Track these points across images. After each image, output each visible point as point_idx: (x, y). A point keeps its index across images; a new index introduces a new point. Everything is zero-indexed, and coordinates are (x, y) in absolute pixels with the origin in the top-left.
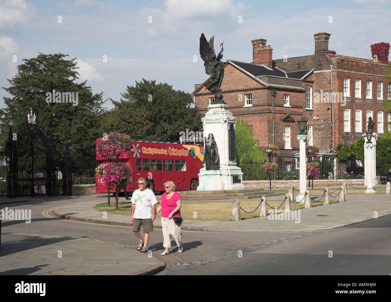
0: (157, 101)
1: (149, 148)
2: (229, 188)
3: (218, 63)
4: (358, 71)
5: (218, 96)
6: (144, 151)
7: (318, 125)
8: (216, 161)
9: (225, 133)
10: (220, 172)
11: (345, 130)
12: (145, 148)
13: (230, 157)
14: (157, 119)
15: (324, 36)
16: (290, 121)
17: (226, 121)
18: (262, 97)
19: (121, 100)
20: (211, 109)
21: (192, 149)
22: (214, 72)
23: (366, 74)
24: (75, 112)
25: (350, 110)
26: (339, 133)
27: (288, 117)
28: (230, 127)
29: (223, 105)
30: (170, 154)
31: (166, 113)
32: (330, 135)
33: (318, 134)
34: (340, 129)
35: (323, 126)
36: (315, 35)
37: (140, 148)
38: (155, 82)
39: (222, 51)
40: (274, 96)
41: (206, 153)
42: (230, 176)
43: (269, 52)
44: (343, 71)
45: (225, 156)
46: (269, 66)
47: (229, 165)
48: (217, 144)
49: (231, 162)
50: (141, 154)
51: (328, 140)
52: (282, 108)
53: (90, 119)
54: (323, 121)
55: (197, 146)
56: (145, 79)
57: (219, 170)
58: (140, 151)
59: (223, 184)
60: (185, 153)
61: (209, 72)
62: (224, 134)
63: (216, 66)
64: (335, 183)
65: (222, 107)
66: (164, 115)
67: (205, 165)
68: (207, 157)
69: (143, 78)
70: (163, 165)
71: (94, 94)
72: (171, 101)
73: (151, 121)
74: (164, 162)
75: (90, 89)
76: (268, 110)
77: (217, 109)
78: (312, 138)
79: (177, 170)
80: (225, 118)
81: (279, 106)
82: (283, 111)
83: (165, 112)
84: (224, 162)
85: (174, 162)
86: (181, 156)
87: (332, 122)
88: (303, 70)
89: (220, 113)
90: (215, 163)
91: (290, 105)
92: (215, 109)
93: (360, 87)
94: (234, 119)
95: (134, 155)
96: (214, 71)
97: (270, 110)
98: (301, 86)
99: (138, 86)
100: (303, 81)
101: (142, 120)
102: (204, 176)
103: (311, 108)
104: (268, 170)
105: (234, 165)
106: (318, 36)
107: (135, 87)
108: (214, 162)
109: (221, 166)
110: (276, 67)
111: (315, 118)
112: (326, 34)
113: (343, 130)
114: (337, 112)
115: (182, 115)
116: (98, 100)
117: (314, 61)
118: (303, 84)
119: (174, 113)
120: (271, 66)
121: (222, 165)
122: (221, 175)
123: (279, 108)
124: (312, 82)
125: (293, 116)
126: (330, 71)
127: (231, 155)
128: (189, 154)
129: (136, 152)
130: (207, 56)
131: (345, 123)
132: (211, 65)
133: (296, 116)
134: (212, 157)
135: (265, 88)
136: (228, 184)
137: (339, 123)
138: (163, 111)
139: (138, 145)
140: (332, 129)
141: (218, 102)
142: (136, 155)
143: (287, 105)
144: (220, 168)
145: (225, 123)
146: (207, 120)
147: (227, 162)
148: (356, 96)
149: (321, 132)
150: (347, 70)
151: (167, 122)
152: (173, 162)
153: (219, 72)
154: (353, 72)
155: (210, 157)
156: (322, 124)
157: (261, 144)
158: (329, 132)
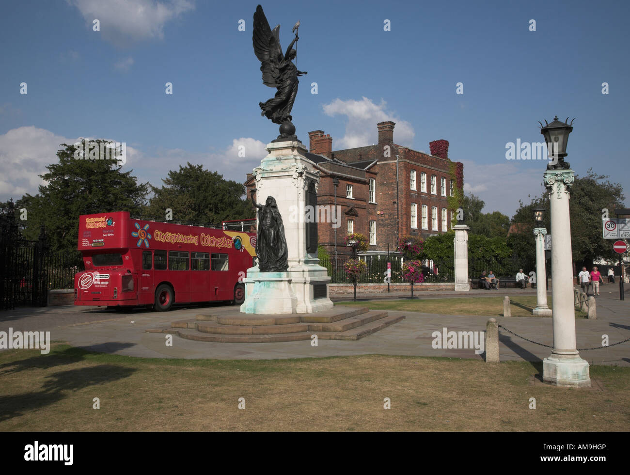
0: (202, 187)
1: (167, 232)
2: (307, 310)
3: (288, 65)
4: (424, 164)
5: (286, 127)
6: (157, 236)
7: (382, 220)
8: (281, 254)
9: (298, 197)
10: (288, 276)
11: (412, 227)
12: (159, 233)
13: (309, 246)
14: (202, 208)
15: (389, 124)
16: (353, 215)
17: (301, 174)
18: (324, 186)
19: (163, 187)
20: (272, 152)
21: (238, 238)
22: (278, 81)
23: (431, 167)
24: (115, 201)
25: (416, 205)
26: (407, 229)
27: (351, 210)
28: (308, 187)
29: (295, 143)
30: (203, 244)
31: (213, 201)
32: (395, 232)
33: (381, 231)
34: (407, 225)
35: (387, 222)
36: (378, 124)
37: (151, 231)
38: (202, 166)
39: (297, 40)
40: (337, 186)
41: (260, 236)
42: (308, 285)
43: (328, 141)
44: (410, 162)
45: (298, 243)
46: (328, 157)
47: (306, 262)
48: (282, 218)
49: (309, 255)
50: (152, 241)
51: (394, 237)
52: (345, 200)
53: (130, 210)
54: (387, 216)
55: (246, 234)
56: (191, 163)
57: (287, 271)
58: (149, 237)
59: (294, 302)
60: (227, 243)
61: (270, 81)
62: (298, 200)
63: (282, 70)
64: (419, 287)
65: (293, 148)
66: (210, 204)
67: (257, 260)
68: (261, 245)
69: (188, 163)
70: (190, 260)
71: (138, 184)
72: (219, 188)
73: (194, 210)
74: (193, 255)
75: (135, 179)
76: (330, 200)
77: (284, 152)
78: (375, 235)
79: (213, 268)
80: (300, 166)
81: (342, 197)
82: (346, 203)
83: (211, 199)
84: (297, 256)
85: (210, 256)
86: (221, 247)
87: (398, 217)
88: (364, 161)
89: (289, 158)
90: (278, 256)
91: (353, 197)
92: (280, 152)
93: (426, 181)
94: (316, 173)
95: (139, 244)
96: (280, 79)
97: (332, 201)
98: (364, 177)
99: (182, 172)
100: (367, 172)
101: (184, 208)
102: (256, 283)
103: (374, 202)
104: (353, 271)
105: (314, 262)
106: (382, 125)
107: (178, 172)
108: (276, 255)
109: (289, 264)
110: (335, 159)
111: (378, 212)
112: (391, 122)
113: (410, 226)
114: (405, 206)
115: (231, 205)
116: (144, 191)
117: (378, 151)
118: (367, 175)
119: (221, 201)
120: (331, 157)
121: (293, 261)
122: (290, 281)
123: (341, 200)
124: (376, 174)
125: (356, 209)
126: (396, 161)
127: (311, 242)
128: (233, 245)
129: (143, 239)
130: (266, 53)
131: (412, 219)
132: (273, 69)
133: (360, 209)
134: (272, 245)
135: (327, 176)
136: (304, 301)
137: (407, 218)
138: (209, 199)
139: (147, 227)
140: (398, 224)
141: (286, 139)
142: (143, 243)
143: (350, 196)
144: (288, 267)
145: (300, 178)
146: (265, 172)
147: (303, 256)
148: (422, 191)
149: (386, 228)
150: (413, 161)
151: (213, 212)
152: (207, 256)
153: (288, 82)
154: (419, 164)
155: (268, 244)
156: (386, 220)
157: (321, 240)
158: (394, 228)
